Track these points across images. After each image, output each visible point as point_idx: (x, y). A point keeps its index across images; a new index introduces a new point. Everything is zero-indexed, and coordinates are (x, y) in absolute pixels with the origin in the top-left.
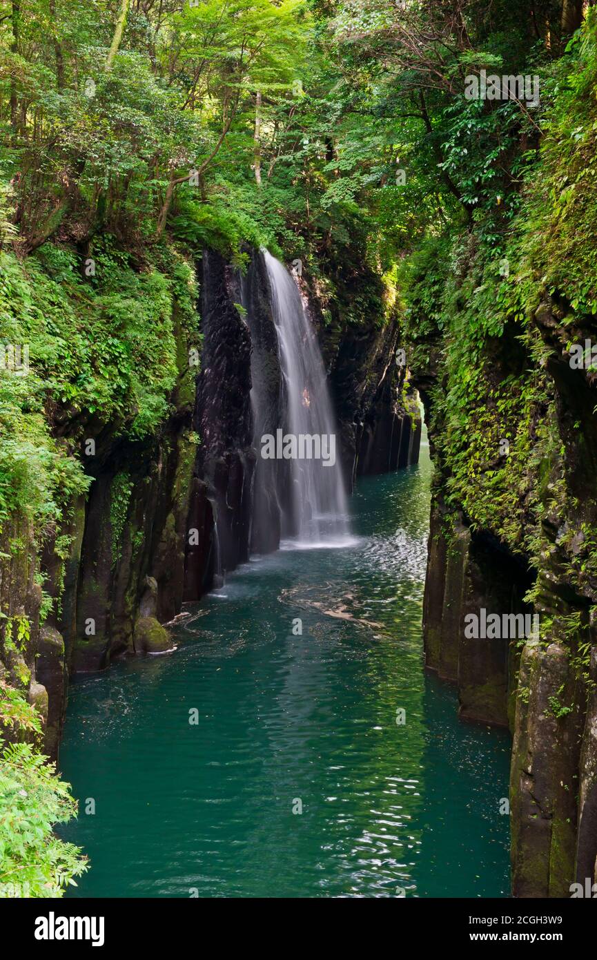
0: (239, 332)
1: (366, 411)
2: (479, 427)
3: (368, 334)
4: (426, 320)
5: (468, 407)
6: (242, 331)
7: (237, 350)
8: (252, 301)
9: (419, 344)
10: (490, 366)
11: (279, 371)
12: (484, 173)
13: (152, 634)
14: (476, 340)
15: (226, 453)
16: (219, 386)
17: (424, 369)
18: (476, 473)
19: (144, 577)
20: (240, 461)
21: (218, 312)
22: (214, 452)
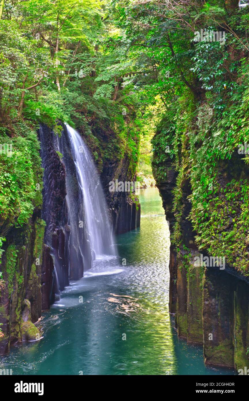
0: (59, 166)
1: (115, 202)
2: (216, 208)
3: (115, 164)
4: (163, 154)
5: (208, 198)
6: (61, 165)
7: (59, 175)
8: (62, 149)
9: (160, 166)
10: (220, 176)
11: (78, 185)
12: (216, 72)
13: (30, 331)
14: (211, 162)
15: (56, 229)
16: (51, 194)
17: (163, 179)
18: (215, 233)
19: (24, 300)
20: (63, 233)
21: (49, 156)
22: (51, 229)
